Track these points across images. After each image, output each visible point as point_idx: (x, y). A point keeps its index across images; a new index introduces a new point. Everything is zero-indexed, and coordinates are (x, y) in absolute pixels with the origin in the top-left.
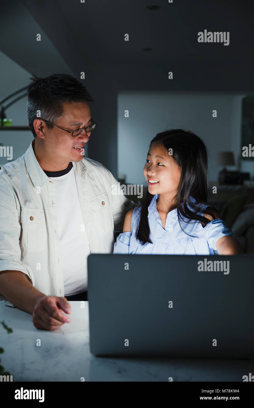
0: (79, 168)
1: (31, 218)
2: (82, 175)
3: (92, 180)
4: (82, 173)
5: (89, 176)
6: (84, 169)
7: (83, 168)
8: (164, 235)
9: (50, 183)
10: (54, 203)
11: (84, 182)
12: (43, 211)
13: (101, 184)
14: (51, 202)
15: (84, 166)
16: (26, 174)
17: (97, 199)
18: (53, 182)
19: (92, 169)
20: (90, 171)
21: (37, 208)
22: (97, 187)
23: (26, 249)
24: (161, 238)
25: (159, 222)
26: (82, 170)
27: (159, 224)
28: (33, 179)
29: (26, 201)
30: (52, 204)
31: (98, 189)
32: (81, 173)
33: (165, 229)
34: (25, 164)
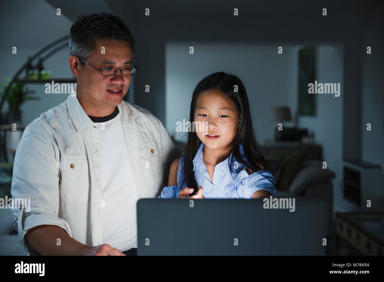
0: (126, 113)
1: (72, 166)
2: (129, 120)
3: (140, 126)
4: (129, 118)
5: (137, 123)
6: (131, 114)
7: (130, 112)
8: (212, 190)
9: (95, 128)
10: (97, 150)
11: (131, 128)
12: (86, 158)
13: (150, 132)
14: (95, 149)
15: (131, 110)
16: (69, 119)
17: (145, 146)
18: (97, 127)
19: (140, 115)
20: (138, 118)
21: (78, 155)
22: (145, 134)
23: (66, 198)
24: (209, 193)
25: (206, 176)
26: (129, 115)
27: (206, 178)
28: (76, 124)
29: (66, 147)
30: (95, 151)
31: (147, 136)
32: (127, 119)
33: (213, 184)
34: (67, 109)
